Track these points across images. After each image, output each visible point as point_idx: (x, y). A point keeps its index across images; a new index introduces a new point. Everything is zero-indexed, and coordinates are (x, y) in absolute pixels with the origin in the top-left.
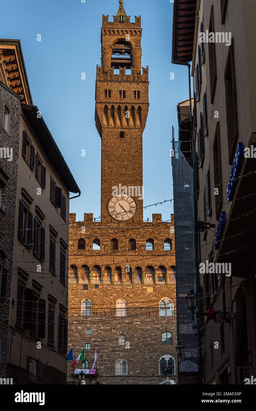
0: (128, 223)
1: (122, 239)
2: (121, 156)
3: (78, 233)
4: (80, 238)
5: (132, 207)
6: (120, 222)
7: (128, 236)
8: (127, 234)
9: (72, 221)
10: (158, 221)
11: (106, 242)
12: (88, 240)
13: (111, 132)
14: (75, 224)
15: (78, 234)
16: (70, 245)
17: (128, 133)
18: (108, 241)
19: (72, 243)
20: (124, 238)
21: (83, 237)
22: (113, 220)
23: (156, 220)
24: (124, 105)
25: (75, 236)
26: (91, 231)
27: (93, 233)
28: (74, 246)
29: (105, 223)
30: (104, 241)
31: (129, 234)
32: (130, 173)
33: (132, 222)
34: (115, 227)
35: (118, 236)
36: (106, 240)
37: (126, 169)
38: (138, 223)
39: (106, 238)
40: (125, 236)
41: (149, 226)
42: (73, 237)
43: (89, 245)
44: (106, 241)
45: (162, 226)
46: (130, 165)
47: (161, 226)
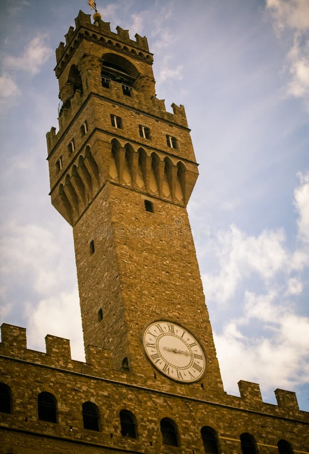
0: (192, 388)
1: (186, 423)
2: (154, 245)
3: (79, 388)
4: (87, 401)
5: (196, 356)
6: (175, 383)
7: (199, 420)
8: (196, 414)
9: (63, 356)
10: (255, 399)
11: (151, 424)
12: (107, 409)
13: (127, 195)
14: (70, 364)
15: (81, 391)
16: (62, 413)
17: (161, 206)
18: (155, 422)
19: (69, 409)
20: (190, 422)
21: (93, 400)
22: (157, 374)
23: (250, 394)
24: (152, 151)
25: (74, 393)
26: (112, 390)
27: (117, 396)
28: (74, 419)
29: (142, 377)
30: (145, 419)
31: (199, 415)
32: (177, 284)
33: (201, 389)
34: (167, 391)
35: (177, 416)
36: (150, 418)
37: (167, 274)
38: (215, 393)
39: (148, 413)
40: (191, 417)
41: (239, 404)
42: (69, 394)
43: (111, 423)
44: (151, 421)
45: (266, 410)
46: (175, 268)
47: (262, 409)
